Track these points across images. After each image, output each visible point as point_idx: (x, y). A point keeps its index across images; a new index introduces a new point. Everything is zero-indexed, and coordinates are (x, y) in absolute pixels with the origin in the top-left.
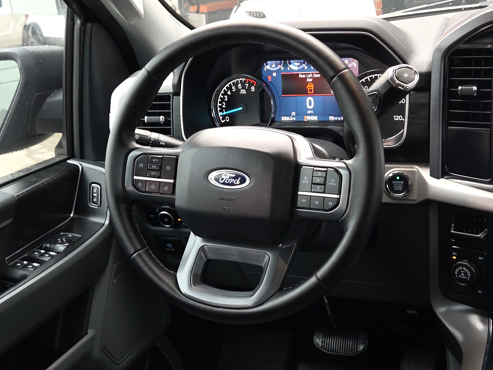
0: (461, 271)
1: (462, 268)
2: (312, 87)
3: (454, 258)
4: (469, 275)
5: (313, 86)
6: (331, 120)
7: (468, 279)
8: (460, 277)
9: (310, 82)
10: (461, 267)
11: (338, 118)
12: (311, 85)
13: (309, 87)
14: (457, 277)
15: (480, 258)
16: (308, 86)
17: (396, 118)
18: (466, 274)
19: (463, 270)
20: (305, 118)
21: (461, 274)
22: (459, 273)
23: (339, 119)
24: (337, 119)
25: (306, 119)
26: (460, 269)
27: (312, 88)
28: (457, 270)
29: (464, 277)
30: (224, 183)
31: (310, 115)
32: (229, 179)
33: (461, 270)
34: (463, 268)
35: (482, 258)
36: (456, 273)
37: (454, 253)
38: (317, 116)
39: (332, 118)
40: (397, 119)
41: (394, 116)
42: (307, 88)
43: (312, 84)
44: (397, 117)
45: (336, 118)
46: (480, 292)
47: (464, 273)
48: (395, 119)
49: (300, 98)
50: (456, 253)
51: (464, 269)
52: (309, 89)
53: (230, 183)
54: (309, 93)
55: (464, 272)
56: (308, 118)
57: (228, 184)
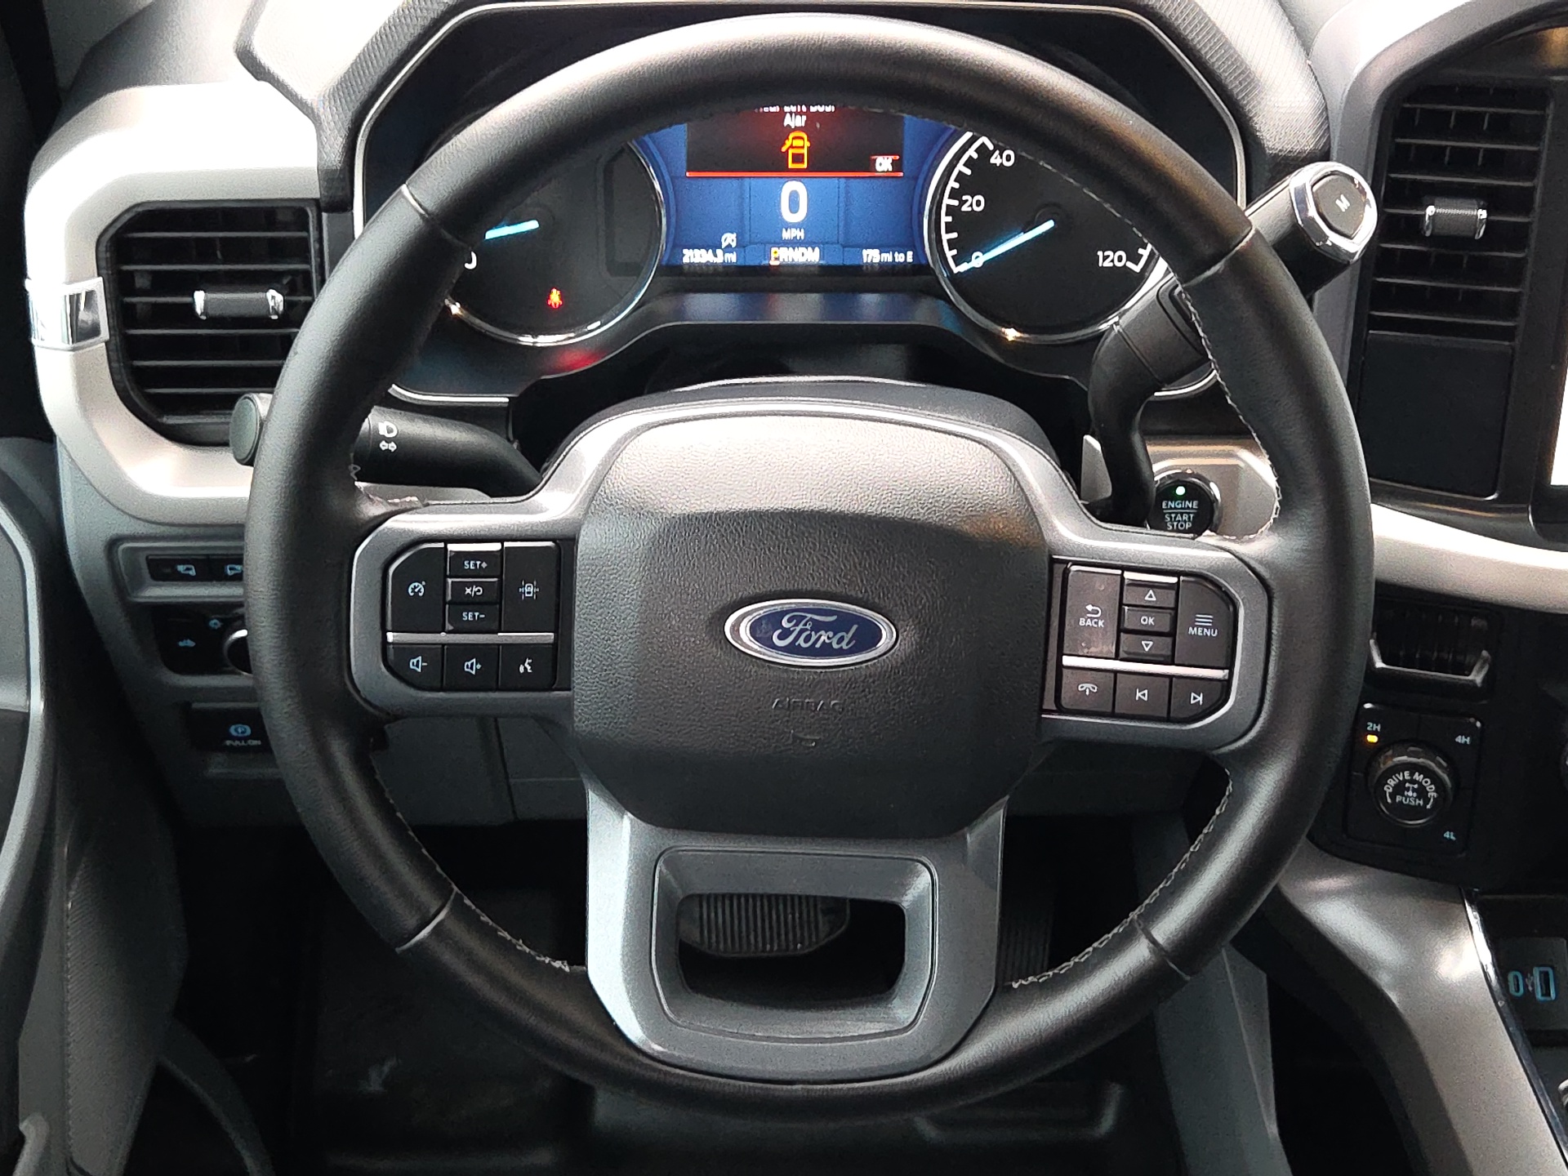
0: (1407, 785)
1: (1412, 775)
2: (803, 147)
3: (1372, 739)
4: (1432, 794)
5: (807, 144)
6: (869, 261)
7: (1428, 807)
8: (1401, 802)
9: (797, 129)
10: (1407, 774)
11: (894, 258)
12: (802, 138)
13: (792, 147)
14: (1389, 800)
15: (1460, 739)
16: (788, 143)
17: (1105, 258)
18: (1422, 792)
19: (1413, 782)
20: (773, 256)
21: (1406, 793)
22: (1400, 789)
23: (900, 258)
24: (890, 260)
25: (777, 259)
26: (1401, 778)
27: (805, 151)
28: (1391, 783)
29: (1415, 801)
30: (792, 649)
31: (794, 243)
32: (813, 633)
33: (1405, 781)
34: (1414, 774)
35: (1468, 740)
36: (1388, 790)
37: (1371, 726)
38: (817, 249)
39: (872, 256)
40: (1107, 264)
41: (1100, 253)
42: (784, 149)
43: (805, 137)
44: (1108, 256)
45: (887, 257)
46: (1448, 836)
47: (1414, 790)
48: (1100, 265)
49: (756, 183)
50: (1379, 726)
51: (1417, 777)
52: (791, 152)
53: (818, 646)
54: (791, 165)
55: (1416, 786)
56: (782, 256)
57: (812, 652)
